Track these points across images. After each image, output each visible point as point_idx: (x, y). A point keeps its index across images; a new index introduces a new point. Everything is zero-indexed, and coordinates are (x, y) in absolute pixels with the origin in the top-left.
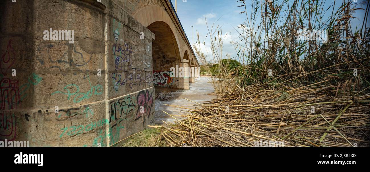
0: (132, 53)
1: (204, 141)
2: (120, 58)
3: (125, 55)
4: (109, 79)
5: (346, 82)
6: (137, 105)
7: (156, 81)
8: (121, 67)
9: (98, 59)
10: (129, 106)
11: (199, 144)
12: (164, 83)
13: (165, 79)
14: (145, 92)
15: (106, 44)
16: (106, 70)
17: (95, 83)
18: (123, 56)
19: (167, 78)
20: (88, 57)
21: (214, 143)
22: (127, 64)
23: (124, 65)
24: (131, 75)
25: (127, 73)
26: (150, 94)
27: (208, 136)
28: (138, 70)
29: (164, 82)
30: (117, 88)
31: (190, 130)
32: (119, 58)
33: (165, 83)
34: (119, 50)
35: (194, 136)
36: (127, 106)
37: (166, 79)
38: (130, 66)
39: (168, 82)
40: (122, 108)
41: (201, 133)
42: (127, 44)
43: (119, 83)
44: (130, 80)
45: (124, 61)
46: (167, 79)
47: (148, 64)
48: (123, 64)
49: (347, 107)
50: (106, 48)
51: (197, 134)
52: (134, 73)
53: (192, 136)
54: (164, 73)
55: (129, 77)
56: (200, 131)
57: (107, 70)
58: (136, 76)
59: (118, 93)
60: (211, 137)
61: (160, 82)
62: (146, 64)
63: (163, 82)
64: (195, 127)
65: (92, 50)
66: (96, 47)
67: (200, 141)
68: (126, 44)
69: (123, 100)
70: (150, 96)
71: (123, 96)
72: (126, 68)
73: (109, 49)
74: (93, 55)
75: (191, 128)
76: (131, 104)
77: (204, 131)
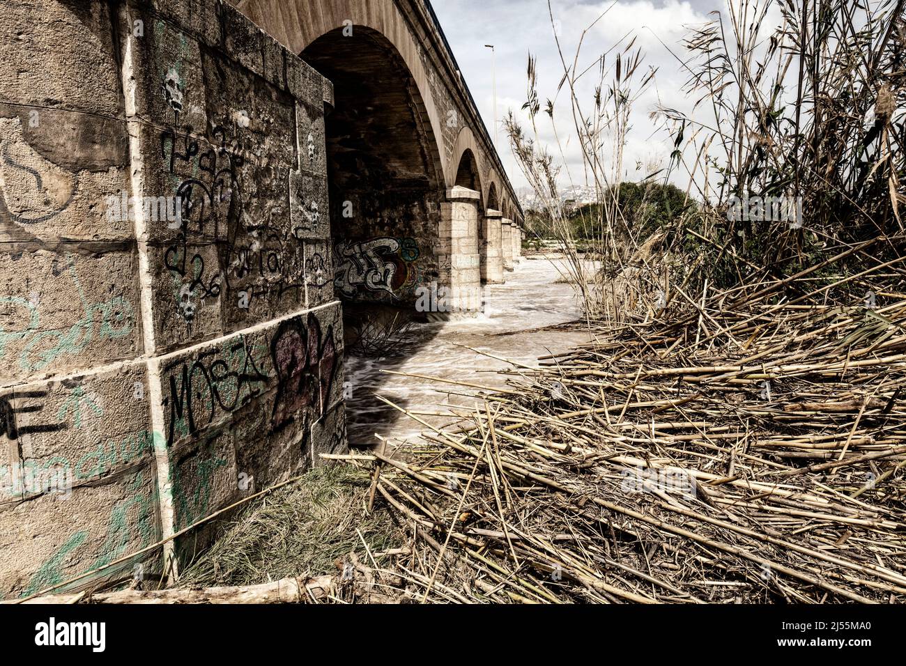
0: (241, 165)
1: (543, 508)
2: (195, 187)
3: (212, 173)
4: (157, 271)
6: (273, 374)
7: (345, 277)
8: (202, 222)
9: (105, 194)
10: (243, 378)
11: (522, 522)
12: (379, 287)
13: (381, 270)
14: (305, 322)
15: (134, 129)
16: (138, 237)
17: (100, 291)
18: (207, 177)
19: (390, 266)
20: (61, 184)
21: (581, 516)
22: (226, 212)
23: (214, 214)
24: (243, 256)
25: (226, 249)
26: (325, 332)
27: (558, 490)
28: (270, 233)
29: (381, 282)
30: (189, 309)
31: (484, 469)
32: (190, 189)
33: (384, 287)
34: (189, 153)
35: (502, 492)
36: (234, 380)
37: (387, 272)
38: (238, 219)
39: (395, 284)
40: (215, 387)
41: (528, 481)
42: (219, 128)
43: (196, 290)
44: (240, 275)
45: (211, 198)
46: (392, 272)
47: (309, 209)
48: (207, 213)
50: (135, 146)
51: (515, 483)
52: (256, 246)
53: (496, 491)
54: (380, 247)
55: (236, 262)
56: (525, 472)
57: (146, 237)
58: (265, 259)
59: (194, 327)
60: (569, 494)
61: (365, 282)
62: (301, 208)
63: (374, 283)
64: (505, 459)
65: (78, 154)
66: (94, 143)
67: (524, 508)
68: (214, 126)
69: (216, 357)
70: (324, 337)
71: (214, 342)
72: (223, 228)
73: (146, 150)
74: (84, 175)
75: (489, 460)
76: (249, 370)
77: (540, 470)
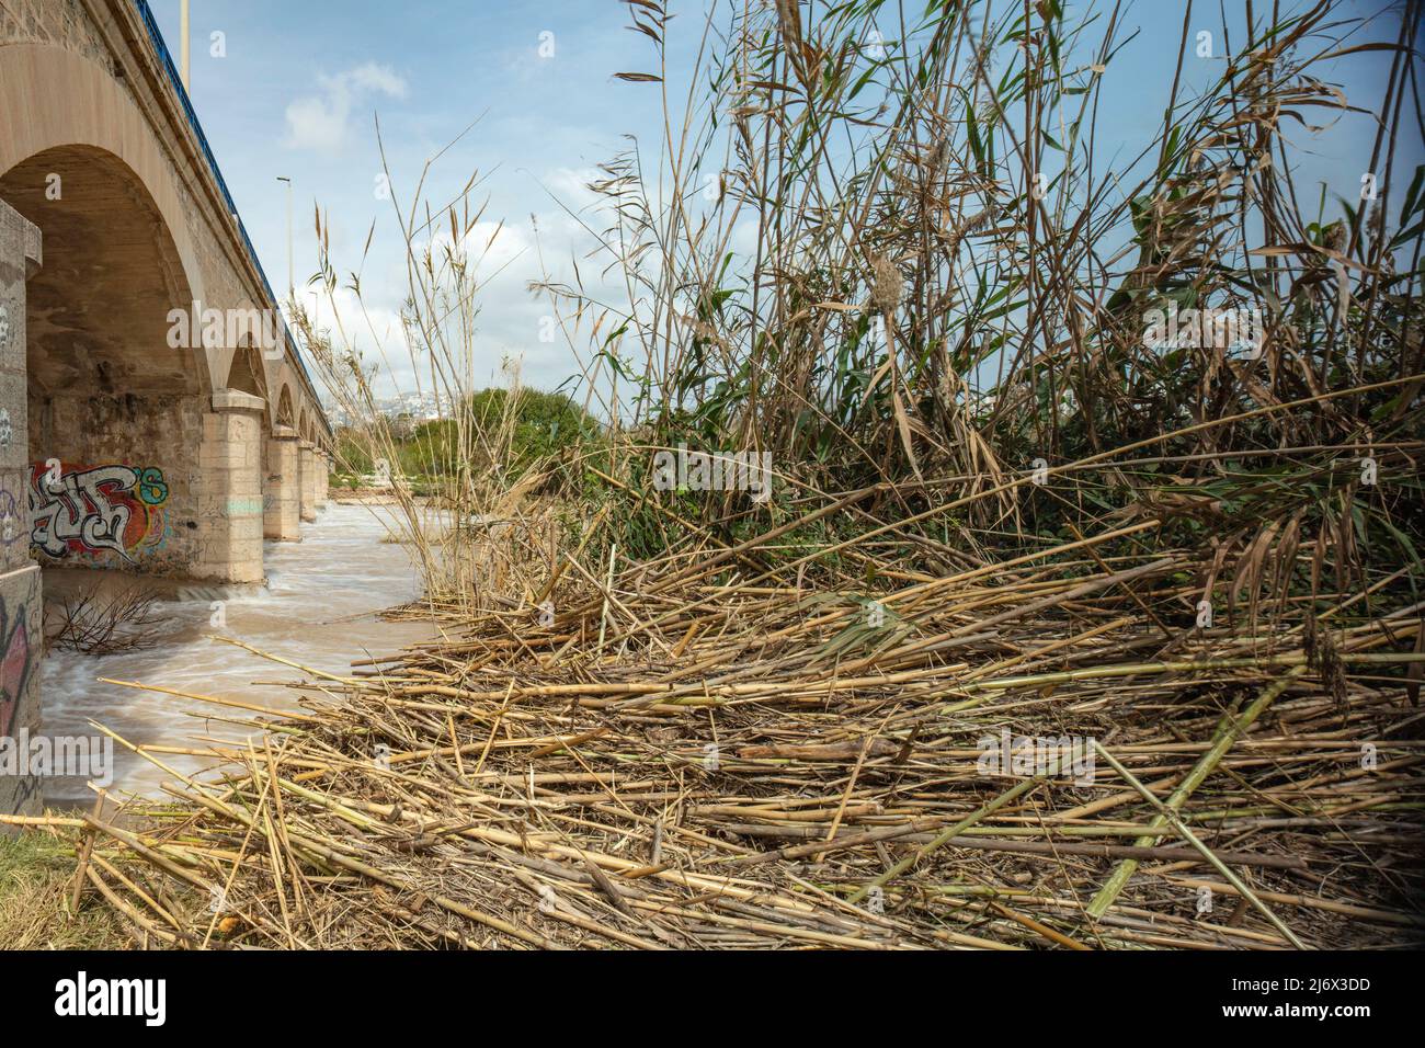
1: (354, 912)
5: (1266, 537)
7: (51, 527)
11: (319, 935)
12: (103, 543)
13: (108, 516)
19: (122, 511)
21: (415, 926)
26: (12, 615)
27: (380, 882)
29: (107, 536)
31: (260, 846)
33: (111, 543)
35: (288, 884)
37: (116, 520)
39: (130, 539)
41: (330, 866)
46: (124, 520)
49: (1266, 698)
51: (309, 870)
53: (279, 884)
54: (107, 481)
56: (326, 851)
60: (396, 890)
61: (82, 536)
63: (96, 538)
64: (296, 827)
67: (324, 912)
70: (11, 622)
75: (269, 830)
77: (350, 848)
